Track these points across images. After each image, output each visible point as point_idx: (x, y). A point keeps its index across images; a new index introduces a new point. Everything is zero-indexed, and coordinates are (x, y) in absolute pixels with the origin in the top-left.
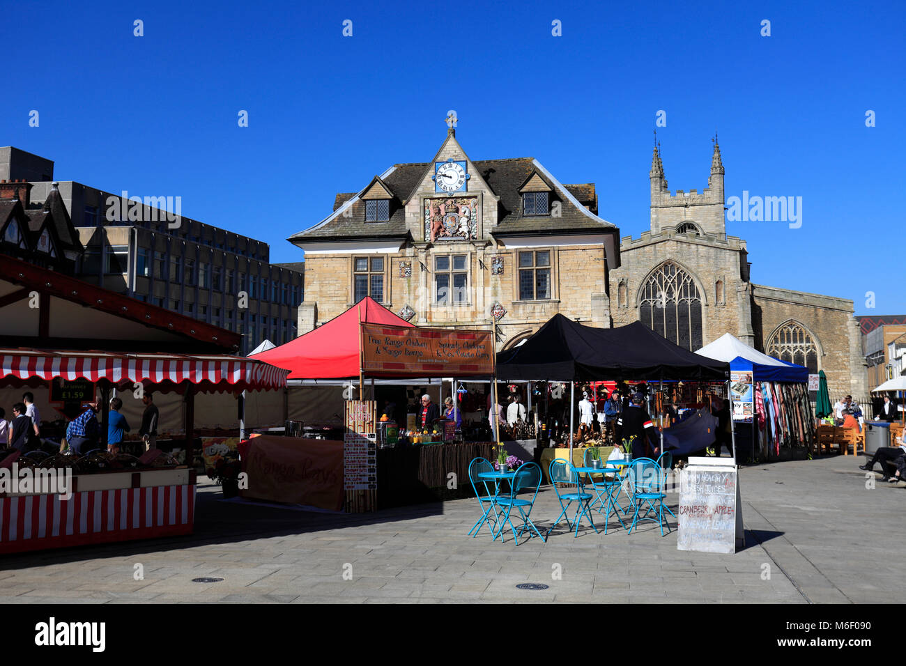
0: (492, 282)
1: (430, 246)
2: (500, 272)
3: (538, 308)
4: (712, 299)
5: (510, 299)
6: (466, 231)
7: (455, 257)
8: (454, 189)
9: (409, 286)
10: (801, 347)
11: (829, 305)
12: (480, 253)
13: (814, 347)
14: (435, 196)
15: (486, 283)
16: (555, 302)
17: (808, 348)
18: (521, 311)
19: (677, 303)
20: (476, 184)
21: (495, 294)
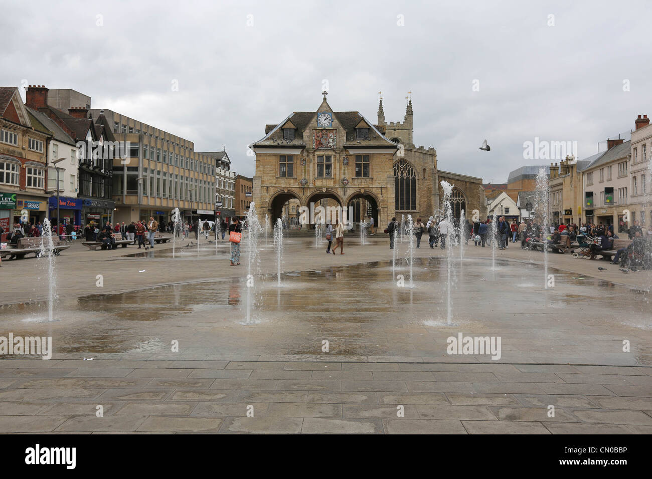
0: (343, 169)
1: (315, 151)
2: (347, 164)
3: (363, 181)
4: (421, 177)
5: (351, 176)
6: (332, 145)
7: (326, 157)
8: (326, 125)
9: (305, 170)
10: (459, 200)
11: (472, 181)
12: (338, 155)
13: (464, 199)
14: (318, 129)
15: (340, 168)
16: (371, 178)
17: (462, 200)
18: (356, 182)
19: (405, 178)
20: (336, 124)
21: (344, 174)
